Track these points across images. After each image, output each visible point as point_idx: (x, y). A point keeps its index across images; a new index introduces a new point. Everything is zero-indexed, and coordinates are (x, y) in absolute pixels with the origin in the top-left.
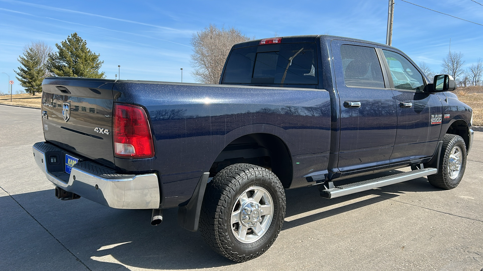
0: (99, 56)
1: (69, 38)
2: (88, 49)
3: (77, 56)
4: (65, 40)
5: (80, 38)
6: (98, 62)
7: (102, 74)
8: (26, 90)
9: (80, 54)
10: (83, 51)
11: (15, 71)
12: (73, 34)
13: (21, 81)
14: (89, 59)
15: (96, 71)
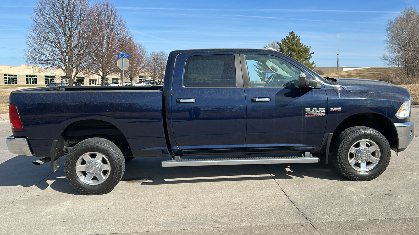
0: (310, 48)
1: (288, 36)
2: (301, 43)
3: (293, 50)
4: (284, 38)
5: (296, 35)
6: (309, 54)
7: (313, 63)
8: (261, 79)
9: (294, 48)
10: (297, 46)
11: (254, 65)
12: (290, 33)
13: (258, 72)
14: (302, 51)
15: (307, 61)
